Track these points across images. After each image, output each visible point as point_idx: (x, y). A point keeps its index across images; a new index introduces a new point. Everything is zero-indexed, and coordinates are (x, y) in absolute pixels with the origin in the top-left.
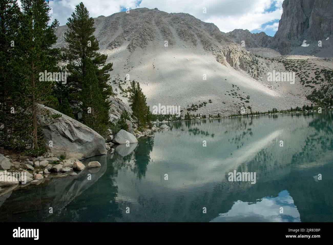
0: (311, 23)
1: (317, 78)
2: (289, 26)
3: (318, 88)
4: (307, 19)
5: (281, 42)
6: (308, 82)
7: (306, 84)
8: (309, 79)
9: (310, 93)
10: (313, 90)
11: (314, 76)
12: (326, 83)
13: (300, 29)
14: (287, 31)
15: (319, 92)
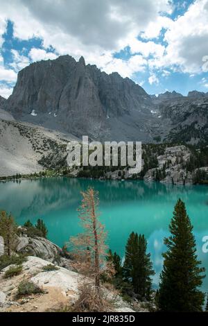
0: (39, 96)
1: (45, 145)
2: (22, 94)
3: (46, 154)
4: (37, 93)
5: (14, 107)
6: (38, 149)
7: (37, 150)
8: (39, 146)
9: (40, 159)
10: (41, 155)
11: (43, 144)
12: (51, 151)
13: (30, 99)
14: (21, 98)
15: (47, 159)
